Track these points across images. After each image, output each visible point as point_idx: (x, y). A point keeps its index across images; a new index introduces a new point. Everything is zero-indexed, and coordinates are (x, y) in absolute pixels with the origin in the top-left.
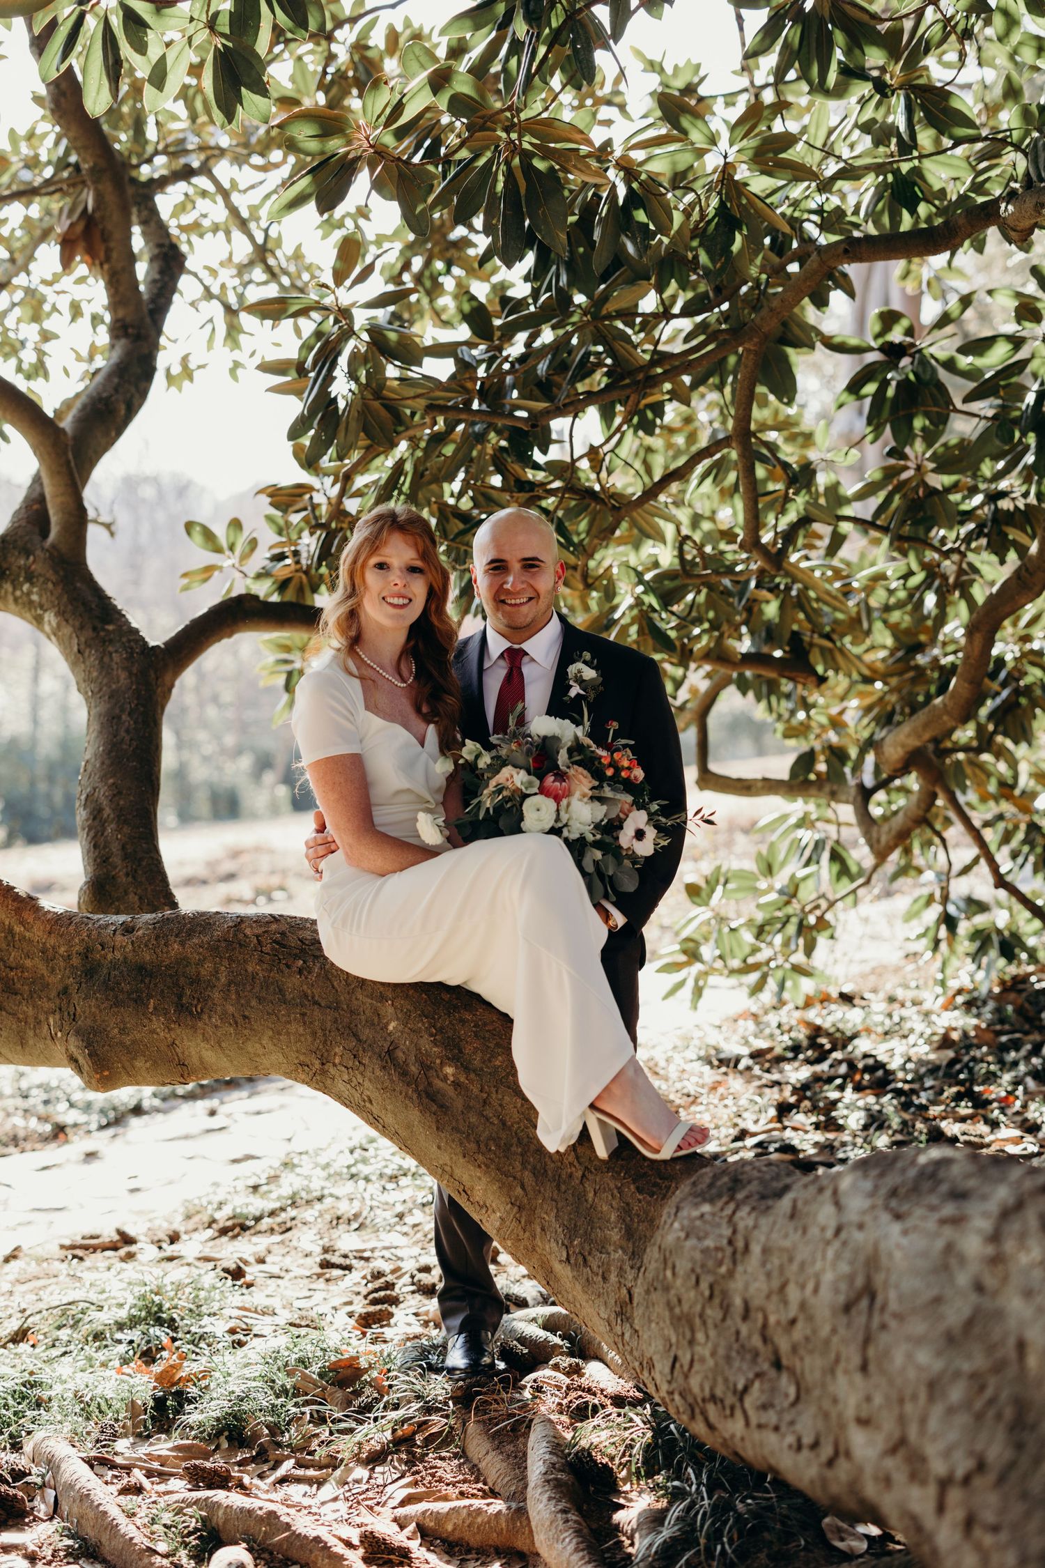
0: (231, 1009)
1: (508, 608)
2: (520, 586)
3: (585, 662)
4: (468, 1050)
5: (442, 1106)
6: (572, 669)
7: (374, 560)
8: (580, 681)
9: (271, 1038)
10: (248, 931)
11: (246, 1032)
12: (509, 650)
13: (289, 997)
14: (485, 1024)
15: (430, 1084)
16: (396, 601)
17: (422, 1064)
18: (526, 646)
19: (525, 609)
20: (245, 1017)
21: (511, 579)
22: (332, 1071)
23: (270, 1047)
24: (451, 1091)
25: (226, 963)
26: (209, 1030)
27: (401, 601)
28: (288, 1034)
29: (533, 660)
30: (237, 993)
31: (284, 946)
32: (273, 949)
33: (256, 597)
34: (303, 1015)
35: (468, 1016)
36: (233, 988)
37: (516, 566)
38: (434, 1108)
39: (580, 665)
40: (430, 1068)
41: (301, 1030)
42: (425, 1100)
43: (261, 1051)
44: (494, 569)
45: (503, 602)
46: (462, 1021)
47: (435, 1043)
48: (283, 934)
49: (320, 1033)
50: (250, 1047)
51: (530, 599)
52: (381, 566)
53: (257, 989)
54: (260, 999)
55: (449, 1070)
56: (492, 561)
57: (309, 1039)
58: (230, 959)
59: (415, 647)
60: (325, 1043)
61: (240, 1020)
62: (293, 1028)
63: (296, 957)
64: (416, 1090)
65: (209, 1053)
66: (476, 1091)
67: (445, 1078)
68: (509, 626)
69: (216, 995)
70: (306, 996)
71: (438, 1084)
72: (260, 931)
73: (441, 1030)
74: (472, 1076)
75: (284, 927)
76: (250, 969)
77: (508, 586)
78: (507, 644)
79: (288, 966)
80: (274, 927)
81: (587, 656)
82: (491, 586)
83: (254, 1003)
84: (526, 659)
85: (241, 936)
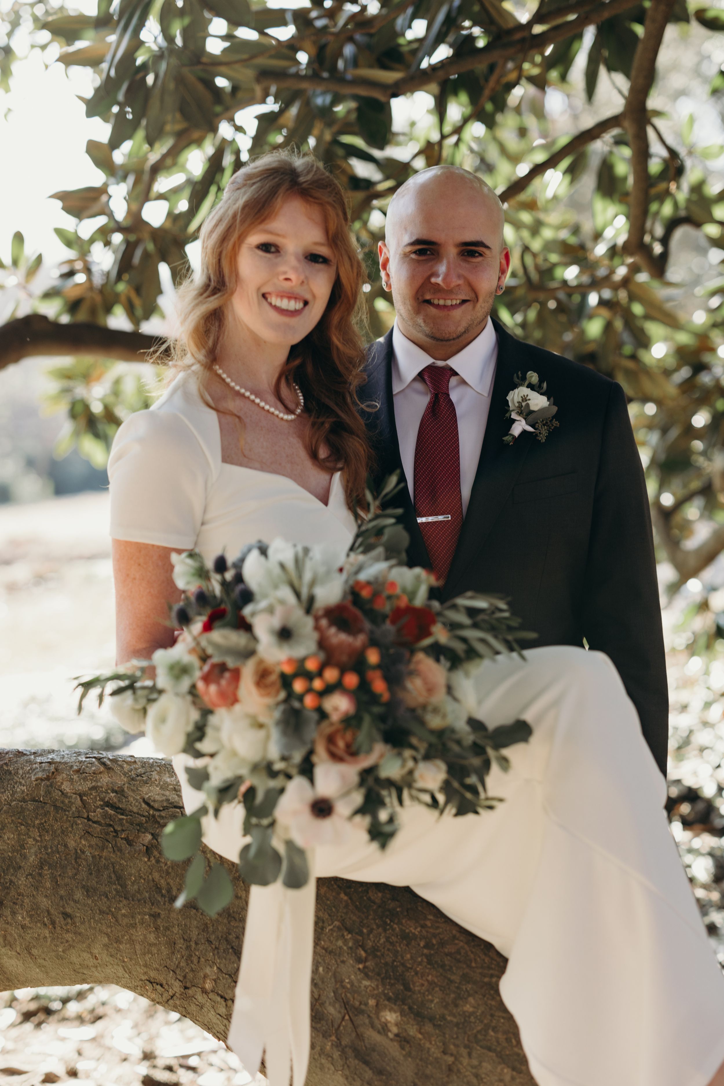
0: (44, 903)
1: (433, 310)
2: (455, 281)
3: (531, 387)
4: (418, 985)
5: (380, 1072)
6: (514, 397)
7: (255, 239)
8: (526, 413)
9: (106, 946)
10: (66, 787)
11: (69, 936)
12: (430, 368)
13: (132, 888)
14: (442, 944)
15: (360, 1037)
16: (284, 304)
17: (346, 1004)
18: (455, 363)
19: (457, 313)
20: (66, 915)
21: (442, 269)
22: (200, 998)
23: (105, 957)
24: (394, 1050)
25: (35, 833)
26: (14, 932)
27: (293, 305)
28: (132, 942)
29: (463, 382)
30: (54, 879)
31: (122, 812)
32: (105, 815)
33: (44, 318)
34: (155, 916)
35: (414, 930)
36: (46, 871)
37: (452, 252)
38: (368, 1074)
39: (523, 391)
40: (359, 1012)
41: (152, 938)
42: (353, 1062)
43: (91, 962)
44: (417, 252)
45: (428, 302)
46: (406, 937)
47: (366, 973)
48: (120, 792)
49: (180, 944)
50: (74, 956)
51: (464, 302)
52: (266, 247)
53: (83, 874)
54: (89, 891)
55: (390, 1017)
56: (417, 242)
57: (165, 951)
58: (42, 828)
59: (301, 367)
60: (189, 959)
61: (59, 920)
62: (139, 933)
63: (141, 828)
64: (338, 1045)
65: (13, 962)
66: (435, 1052)
67: (384, 1029)
68: (433, 337)
69: (22, 881)
70: (158, 888)
71: (373, 1036)
72: (84, 786)
73: (373, 952)
74: (428, 1027)
75: (120, 781)
76: (71, 844)
77: (439, 280)
78: (427, 360)
79: (129, 842)
80: (105, 780)
81: (533, 377)
82: (412, 278)
83: (79, 895)
84: (453, 381)
85: (56, 794)
